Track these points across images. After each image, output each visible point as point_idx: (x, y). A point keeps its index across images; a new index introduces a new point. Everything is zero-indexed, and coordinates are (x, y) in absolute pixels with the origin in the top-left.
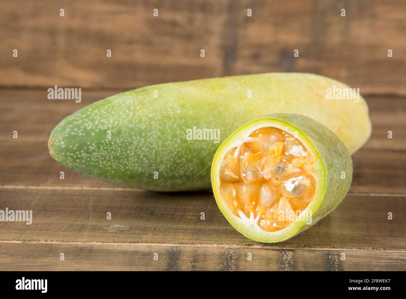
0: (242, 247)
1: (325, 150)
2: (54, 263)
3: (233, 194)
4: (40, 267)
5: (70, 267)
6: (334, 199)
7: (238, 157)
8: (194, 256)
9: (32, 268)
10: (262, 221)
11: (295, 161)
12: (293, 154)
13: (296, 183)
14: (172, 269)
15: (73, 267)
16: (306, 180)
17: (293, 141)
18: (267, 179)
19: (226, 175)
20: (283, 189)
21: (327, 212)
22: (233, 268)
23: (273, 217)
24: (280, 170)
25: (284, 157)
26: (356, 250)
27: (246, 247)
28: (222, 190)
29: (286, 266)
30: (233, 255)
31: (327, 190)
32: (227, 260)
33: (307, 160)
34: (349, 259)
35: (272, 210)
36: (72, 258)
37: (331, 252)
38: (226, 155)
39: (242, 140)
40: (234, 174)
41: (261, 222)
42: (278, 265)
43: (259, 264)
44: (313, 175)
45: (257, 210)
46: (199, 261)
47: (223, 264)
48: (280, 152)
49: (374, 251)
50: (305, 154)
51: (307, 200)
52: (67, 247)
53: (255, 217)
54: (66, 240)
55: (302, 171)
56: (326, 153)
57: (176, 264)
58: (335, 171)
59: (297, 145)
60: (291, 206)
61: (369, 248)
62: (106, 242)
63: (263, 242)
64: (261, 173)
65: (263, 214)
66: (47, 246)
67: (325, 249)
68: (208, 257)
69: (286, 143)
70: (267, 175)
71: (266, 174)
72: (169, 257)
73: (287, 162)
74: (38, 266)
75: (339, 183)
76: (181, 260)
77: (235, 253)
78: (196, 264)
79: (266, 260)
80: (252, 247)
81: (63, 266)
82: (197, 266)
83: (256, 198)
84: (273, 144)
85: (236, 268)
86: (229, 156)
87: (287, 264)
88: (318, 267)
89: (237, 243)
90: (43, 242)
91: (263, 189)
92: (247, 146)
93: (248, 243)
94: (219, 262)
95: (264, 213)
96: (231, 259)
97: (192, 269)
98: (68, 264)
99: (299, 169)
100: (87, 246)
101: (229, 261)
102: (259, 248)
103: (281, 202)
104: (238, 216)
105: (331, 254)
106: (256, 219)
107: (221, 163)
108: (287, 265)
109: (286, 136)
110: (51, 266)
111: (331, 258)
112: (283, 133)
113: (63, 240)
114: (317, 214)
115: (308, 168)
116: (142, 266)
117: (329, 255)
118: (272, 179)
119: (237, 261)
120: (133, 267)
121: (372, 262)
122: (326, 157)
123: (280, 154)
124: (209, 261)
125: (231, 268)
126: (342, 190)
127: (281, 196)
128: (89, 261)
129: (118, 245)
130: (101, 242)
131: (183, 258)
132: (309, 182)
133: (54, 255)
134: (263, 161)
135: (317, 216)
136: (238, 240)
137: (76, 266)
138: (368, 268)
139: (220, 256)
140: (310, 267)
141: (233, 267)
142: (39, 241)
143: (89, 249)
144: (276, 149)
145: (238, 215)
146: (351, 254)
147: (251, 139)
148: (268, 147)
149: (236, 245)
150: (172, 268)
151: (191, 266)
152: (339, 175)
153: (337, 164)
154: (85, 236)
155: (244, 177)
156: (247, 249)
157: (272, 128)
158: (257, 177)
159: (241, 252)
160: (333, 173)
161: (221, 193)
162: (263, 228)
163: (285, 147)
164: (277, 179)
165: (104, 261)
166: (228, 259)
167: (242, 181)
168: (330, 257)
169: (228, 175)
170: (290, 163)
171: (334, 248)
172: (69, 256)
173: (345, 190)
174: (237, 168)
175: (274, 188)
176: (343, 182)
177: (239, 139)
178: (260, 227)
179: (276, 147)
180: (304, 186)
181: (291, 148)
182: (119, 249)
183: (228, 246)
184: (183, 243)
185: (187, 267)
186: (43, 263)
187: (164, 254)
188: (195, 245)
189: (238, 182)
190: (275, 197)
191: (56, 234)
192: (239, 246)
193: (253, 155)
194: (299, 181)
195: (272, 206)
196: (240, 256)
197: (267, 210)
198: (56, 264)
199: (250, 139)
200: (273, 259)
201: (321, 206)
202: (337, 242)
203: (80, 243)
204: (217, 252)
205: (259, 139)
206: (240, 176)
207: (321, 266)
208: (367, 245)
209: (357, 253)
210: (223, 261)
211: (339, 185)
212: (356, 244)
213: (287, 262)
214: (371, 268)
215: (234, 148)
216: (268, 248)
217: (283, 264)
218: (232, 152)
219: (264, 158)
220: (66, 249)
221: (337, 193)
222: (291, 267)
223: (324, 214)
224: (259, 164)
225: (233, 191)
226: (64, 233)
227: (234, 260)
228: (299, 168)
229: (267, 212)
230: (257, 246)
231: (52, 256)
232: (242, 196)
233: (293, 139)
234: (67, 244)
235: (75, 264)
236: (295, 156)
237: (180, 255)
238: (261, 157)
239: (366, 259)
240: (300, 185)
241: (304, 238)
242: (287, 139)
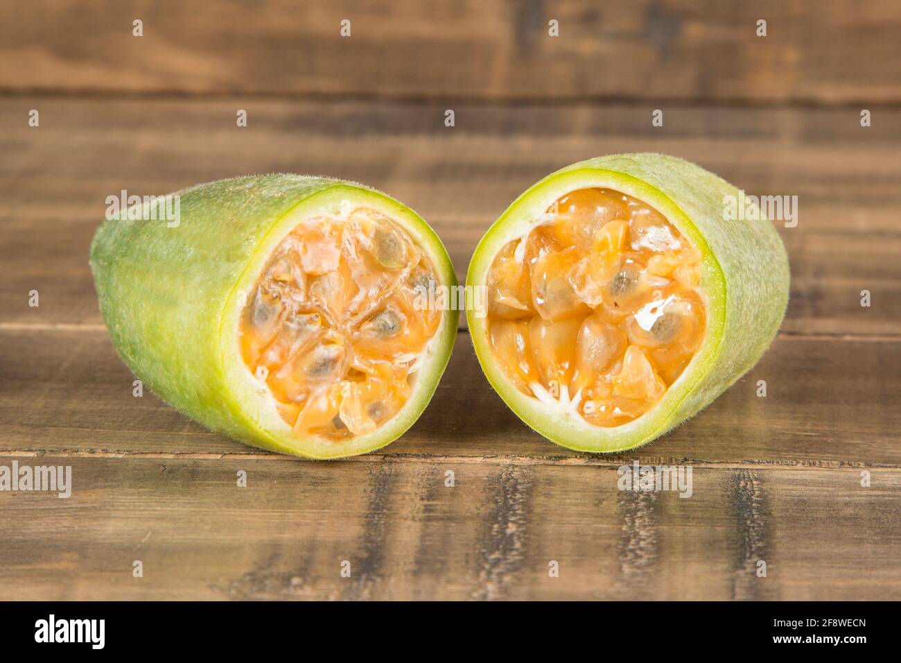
0: (542, 462)
1: (722, 231)
2: (109, 502)
3: (518, 346)
4: (75, 511)
5: (144, 513)
6: (748, 344)
7: (524, 261)
8: (430, 484)
9: (57, 514)
10: (589, 404)
11: (654, 262)
12: (650, 246)
13: (660, 313)
14: (379, 514)
15: (153, 512)
16: (682, 303)
17: (647, 217)
18: (593, 308)
19: (499, 303)
20: (630, 328)
21: (735, 374)
22: (517, 512)
23: (611, 393)
24: (621, 284)
25: (629, 254)
26: (803, 468)
27: (550, 462)
28: (492, 338)
29: (640, 507)
30: (519, 481)
31: (731, 324)
32: (506, 492)
33: (681, 257)
34: (785, 490)
35: (608, 376)
36: (151, 492)
37: (745, 473)
38: (495, 259)
39: (531, 222)
40: (516, 302)
41: (585, 407)
42: (622, 503)
43: (579, 501)
44: (698, 290)
45: (575, 378)
46: (441, 496)
47: (496, 502)
48: (620, 243)
49: (844, 470)
50: (676, 244)
51: (686, 350)
52: (140, 465)
53: (572, 396)
54: (137, 448)
55: (672, 285)
56: (724, 240)
57: (387, 504)
58: (748, 279)
59: (659, 225)
60: (652, 366)
61: (833, 462)
62: (231, 454)
63: (592, 451)
64: (579, 293)
65: (588, 388)
66: (95, 463)
67: (731, 466)
68: (461, 485)
69: (631, 222)
70: (594, 297)
71: (590, 295)
72: (373, 487)
73: (637, 265)
74: (70, 510)
75: (759, 306)
76: (399, 493)
77: (524, 476)
78: (434, 503)
79: (595, 492)
80: (564, 462)
81: (129, 510)
82: (434, 508)
83: (570, 351)
84: (602, 225)
85: (524, 513)
86: (504, 259)
87: (643, 500)
88: (714, 507)
89: (529, 453)
90: (86, 455)
91: (587, 331)
92: (543, 234)
93: (556, 454)
94: (487, 498)
95: (592, 386)
96: (515, 490)
97: (423, 515)
98: (141, 506)
99: (664, 279)
100: (185, 462)
101: (508, 496)
102: (581, 464)
103: (628, 357)
104: (533, 396)
105: (744, 478)
106: (574, 399)
107: (486, 276)
108: (642, 504)
109: (632, 206)
110: (101, 510)
111: (744, 487)
112: (625, 198)
113: (131, 449)
114: (713, 380)
115: (685, 275)
116: (310, 508)
117: (739, 479)
118: (605, 306)
119: (527, 494)
120: (289, 511)
121: (838, 496)
122: (725, 248)
123: (619, 247)
124: (464, 496)
125: (514, 510)
126: (765, 321)
127: (629, 343)
128: (188, 497)
129: (257, 461)
130: (217, 453)
131: (404, 490)
132: (689, 307)
133: (110, 484)
134: (581, 266)
135: (714, 385)
136: (533, 446)
137: (159, 508)
138: (827, 509)
139: (490, 485)
140: (695, 508)
141: (518, 510)
142: (77, 452)
143: (191, 469)
144: (609, 236)
145: (533, 392)
146: (791, 477)
147: (552, 218)
148: (591, 233)
149: (528, 458)
150: (379, 512)
151: (423, 507)
152: (757, 288)
153: (752, 262)
154: (182, 438)
155: (541, 305)
156: (552, 468)
157: (598, 189)
158: (570, 303)
159: (538, 475)
160: (742, 285)
161: (491, 345)
162: (590, 419)
163: (631, 230)
164: (616, 304)
165: (222, 498)
166: (508, 491)
167: (538, 315)
168: (742, 484)
169: (505, 305)
170: (644, 266)
171: (753, 462)
172: (142, 487)
173: (775, 322)
174: (524, 287)
175: (610, 328)
176: (768, 303)
177: (525, 218)
178: (584, 418)
179: (611, 233)
180: (679, 317)
181: (644, 232)
182: (259, 470)
183: (508, 461)
184: (406, 454)
185: (413, 510)
186: (84, 503)
187: (362, 479)
188: (434, 459)
189: (527, 318)
190: (614, 348)
191: (115, 436)
192: (534, 462)
193: (558, 253)
194: (666, 307)
195: (608, 367)
196: (535, 483)
197: (597, 379)
198: (113, 506)
199: (549, 219)
200: (611, 491)
201: (720, 361)
202: (760, 449)
203: (171, 456)
204: (484, 473)
205: (569, 218)
206: (531, 305)
207: (719, 506)
208: (828, 455)
209: (804, 474)
210: (497, 496)
211: (759, 311)
212: (803, 454)
213: (642, 497)
214: (834, 508)
215: (514, 241)
216: (602, 464)
217: (632, 501)
218: (510, 250)
219: (585, 260)
220: (137, 470)
221: (755, 329)
222: (651, 509)
223: (728, 381)
224: (573, 275)
225: (518, 339)
226: (135, 433)
227: (521, 493)
228: (665, 277)
229: (599, 383)
230: (577, 460)
231: (105, 487)
232: (538, 349)
233: (647, 212)
234: (141, 459)
235: (156, 504)
236: (654, 250)
237: (397, 482)
238: (576, 258)
239: (825, 489)
240: (668, 316)
241: (684, 441)
242: (634, 213)
